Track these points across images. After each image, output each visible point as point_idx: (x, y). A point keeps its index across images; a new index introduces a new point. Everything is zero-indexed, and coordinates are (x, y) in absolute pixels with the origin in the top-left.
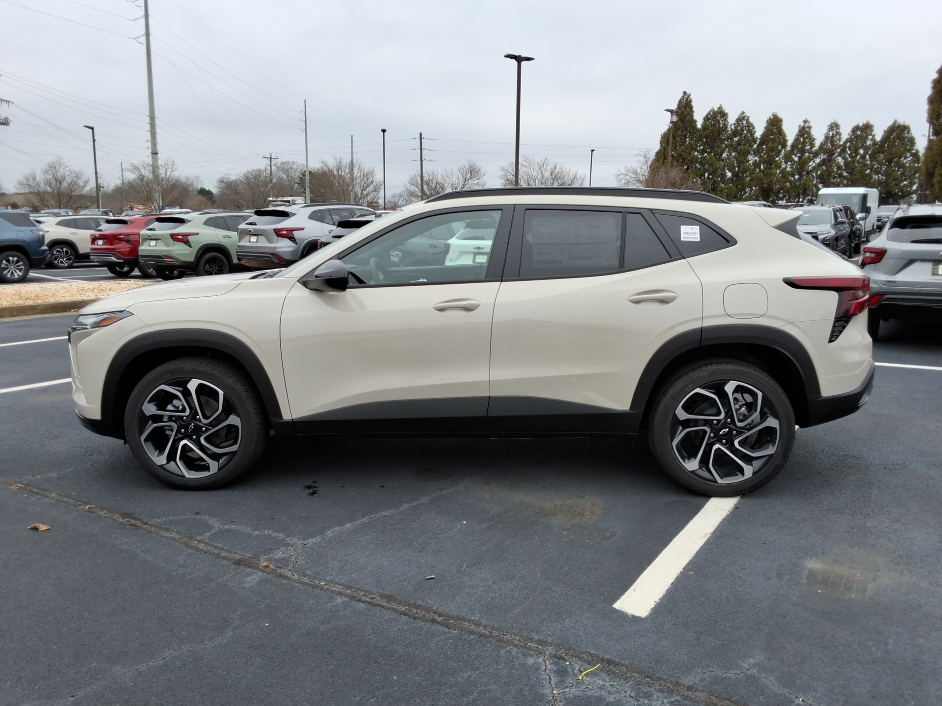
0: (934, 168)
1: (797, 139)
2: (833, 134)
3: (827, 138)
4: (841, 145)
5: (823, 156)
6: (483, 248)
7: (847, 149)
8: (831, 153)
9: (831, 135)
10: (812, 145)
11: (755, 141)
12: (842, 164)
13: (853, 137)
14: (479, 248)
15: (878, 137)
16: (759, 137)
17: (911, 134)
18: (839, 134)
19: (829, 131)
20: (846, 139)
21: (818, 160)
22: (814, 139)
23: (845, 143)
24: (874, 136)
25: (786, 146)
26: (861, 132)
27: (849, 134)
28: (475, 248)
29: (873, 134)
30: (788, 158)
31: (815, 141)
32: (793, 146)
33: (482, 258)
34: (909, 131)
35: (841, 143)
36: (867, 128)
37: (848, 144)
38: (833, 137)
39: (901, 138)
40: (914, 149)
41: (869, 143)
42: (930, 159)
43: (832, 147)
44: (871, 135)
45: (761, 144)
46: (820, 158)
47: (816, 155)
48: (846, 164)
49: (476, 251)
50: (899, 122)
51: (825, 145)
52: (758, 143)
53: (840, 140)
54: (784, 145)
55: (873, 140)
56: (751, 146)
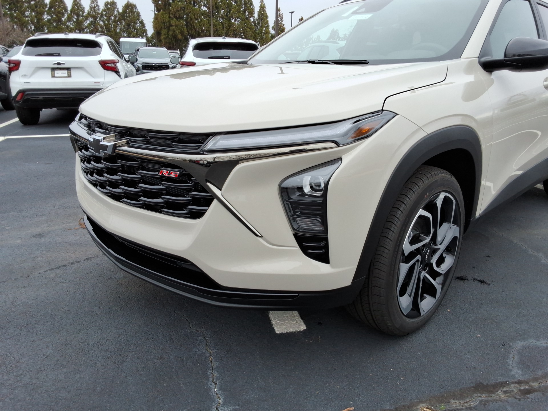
0: (161, 30)
1: (73, 7)
2: (94, 5)
3: (91, 8)
4: (100, 13)
5: (91, 19)
6: (63, 64)
7: (104, 16)
8: (95, 17)
9: (93, 6)
10: (83, 12)
11: (46, 5)
12: (103, 24)
13: (106, 8)
14: (59, 64)
15: (121, 10)
16: (48, 3)
17: (138, 10)
18: (97, 6)
19: (92, 3)
20: (102, 10)
21: (88, 22)
22: (84, 8)
23: (102, 12)
24: (118, 9)
25: (68, 11)
26: (110, 6)
27: (103, 7)
28: (55, 64)
29: (117, 7)
30: (69, 19)
31: (85, 9)
32: (71, 11)
33: (62, 73)
34: (136, 8)
35: (100, 12)
36: (113, 4)
37: (104, 13)
38: (95, 7)
39: (132, 11)
40: (141, 19)
41: (116, 13)
42: (158, 25)
43: (95, 14)
44: (116, 8)
45: (50, 8)
46: (89, 20)
47: (87, 18)
48: (105, 25)
49: (56, 66)
50: (130, 2)
51: (91, 12)
52: (48, 7)
53: (99, 10)
54: (66, 10)
55: (118, 11)
56: (44, 9)
